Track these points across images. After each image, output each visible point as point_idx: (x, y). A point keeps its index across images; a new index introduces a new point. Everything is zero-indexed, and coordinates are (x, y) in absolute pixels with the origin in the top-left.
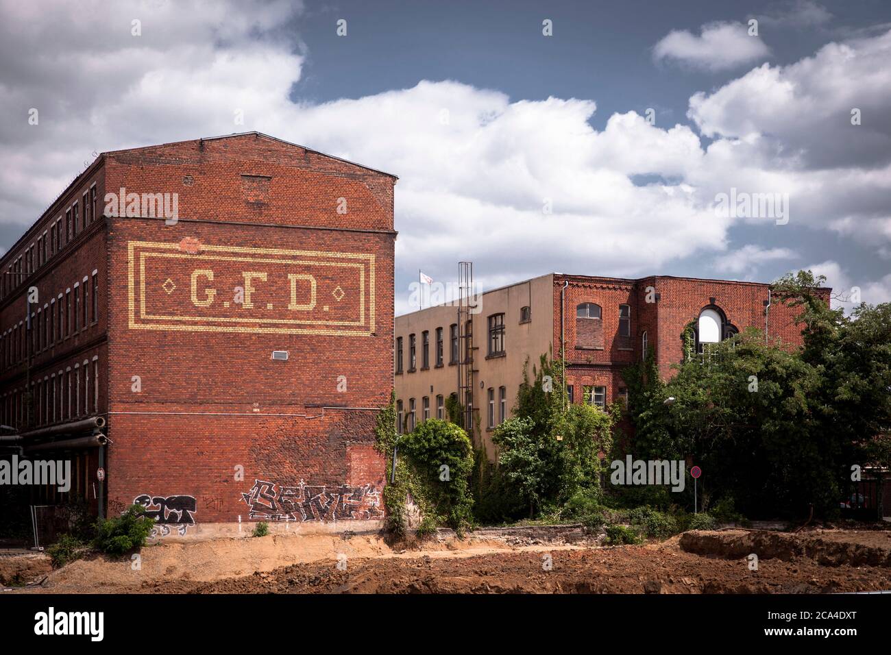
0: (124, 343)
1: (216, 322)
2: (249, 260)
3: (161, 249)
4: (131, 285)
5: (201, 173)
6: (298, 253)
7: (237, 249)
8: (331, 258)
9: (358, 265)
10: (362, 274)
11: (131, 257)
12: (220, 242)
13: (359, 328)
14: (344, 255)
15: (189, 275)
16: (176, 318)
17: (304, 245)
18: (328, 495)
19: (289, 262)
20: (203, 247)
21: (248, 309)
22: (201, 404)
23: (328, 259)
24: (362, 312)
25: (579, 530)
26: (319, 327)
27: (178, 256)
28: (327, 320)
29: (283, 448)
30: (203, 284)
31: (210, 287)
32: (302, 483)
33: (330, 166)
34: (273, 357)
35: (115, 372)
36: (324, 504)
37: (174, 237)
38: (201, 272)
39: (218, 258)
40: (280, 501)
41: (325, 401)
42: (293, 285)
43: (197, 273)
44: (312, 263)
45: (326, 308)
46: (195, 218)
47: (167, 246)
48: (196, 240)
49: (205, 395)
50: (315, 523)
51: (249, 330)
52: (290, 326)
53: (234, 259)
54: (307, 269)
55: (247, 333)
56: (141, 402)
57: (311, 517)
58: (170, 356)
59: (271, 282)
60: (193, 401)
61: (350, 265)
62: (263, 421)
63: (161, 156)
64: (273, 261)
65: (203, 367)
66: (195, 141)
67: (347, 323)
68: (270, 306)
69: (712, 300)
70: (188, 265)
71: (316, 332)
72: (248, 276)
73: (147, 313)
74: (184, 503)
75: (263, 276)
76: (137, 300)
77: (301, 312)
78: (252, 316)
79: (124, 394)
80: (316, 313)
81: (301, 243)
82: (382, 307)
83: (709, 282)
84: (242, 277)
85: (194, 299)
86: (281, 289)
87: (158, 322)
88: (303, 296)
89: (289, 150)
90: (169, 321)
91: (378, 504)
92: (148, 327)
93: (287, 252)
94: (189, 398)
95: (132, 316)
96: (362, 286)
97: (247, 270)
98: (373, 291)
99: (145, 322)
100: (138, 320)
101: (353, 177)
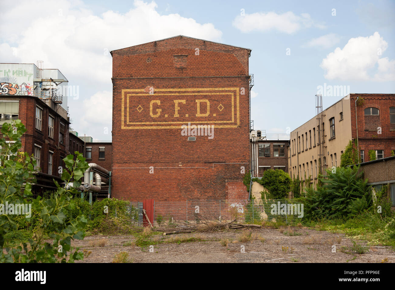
0: (119, 136)
1: (161, 124)
2: (177, 94)
3: (136, 92)
4: (123, 109)
5: (155, 56)
6: (200, 89)
7: (171, 90)
8: (217, 91)
9: (231, 93)
10: (233, 97)
11: (123, 97)
12: (163, 87)
13: (231, 124)
14: (223, 89)
15: (149, 103)
16: (143, 123)
17: (203, 86)
19: (196, 94)
20: (156, 90)
21: (176, 117)
22: (154, 163)
23: (215, 92)
24: (233, 116)
26: (211, 124)
27: (144, 95)
28: (215, 121)
29: (194, 184)
30: (156, 107)
31: (158, 108)
33: (216, 47)
34: (188, 140)
35: (115, 149)
37: (142, 86)
38: (154, 101)
39: (162, 94)
41: (214, 160)
42: (198, 105)
43: (153, 102)
44: (207, 94)
45: (215, 115)
46: (152, 77)
47: (139, 90)
48: (152, 87)
49: (156, 159)
51: (177, 127)
52: (196, 124)
53: (170, 94)
54: (205, 97)
55: (176, 129)
56: (126, 163)
58: (140, 141)
59: (187, 104)
60: (150, 162)
61: (226, 93)
62: (184, 170)
63: (137, 50)
64: (189, 94)
65: (155, 146)
66: (152, 42)
67: (225, 122)
68: (187, 115)
70: (149, 99)
72: (176, 102)
73: (130, 122)
75: (184, 102)
76: (125, 116)
77: (202, 118)
78: (178, 120)
79: (119, 159)
80: (210, 118)
82: (243, 113)
84: (173, 103)
85: (151, 114)
86: (192, 107)
87: (134, 125)
88: (203, 110)
89: (196, 42)
90: (140, 124)
92: (130, 128)
93: (195, 89)
94: (148, 161)
95: (123, 123)
96: (233, 103)
97: (176, 99)
98: (238, 105)
99: (129, 126)
100: (126, 125)
101: (228, 51)
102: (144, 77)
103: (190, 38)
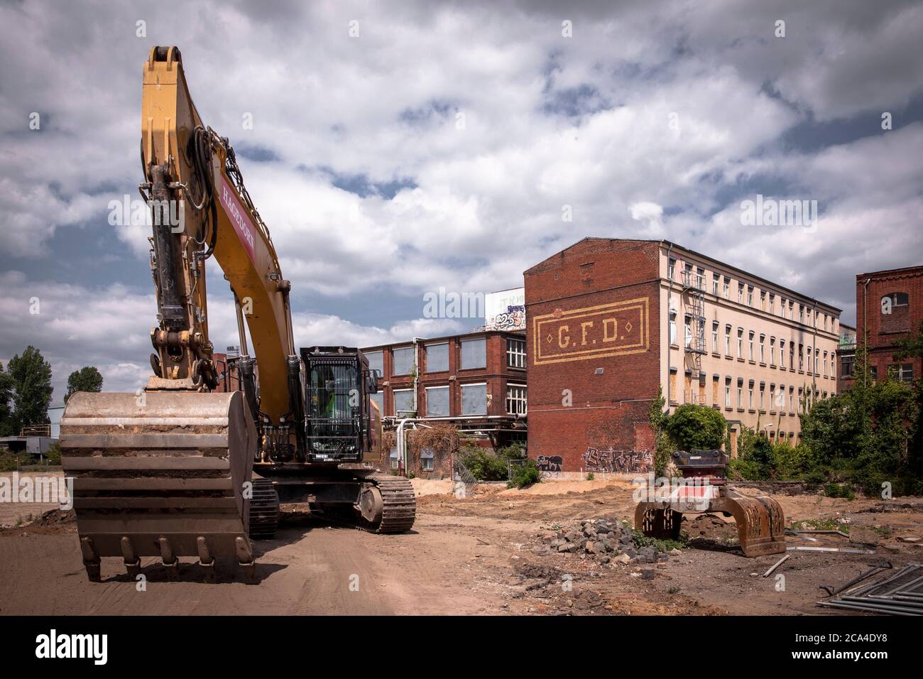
0: (533, 373)
1: (569, 355)
2: (585, 315)
3: (546, 318)
4: (535, 341)
5: (562, 270)
6: (607, 306)
7: (578, 311)
8: (625, 305)
9: (639, 306)
10: (642, 311)
11: (535, 325)
12: (571, 308)
13: (640, 347)
14: (632, 301)
15: (558, 331)
16: (553, 356)
17: (611, 300)
18: (624, 456)
19: (603, 312)
20: (564, 313)
21: (584, 345)
23: (623, 306)
24: (642, 337)
26: (619, 350)
27: (553, 321)
28: (622, 345)
29: (602, 428)
31: (566, 336)
32: (611, 449)
33: (623, 245)
34: (596, 373)
36: (622, 463)
37: (551, 310)
39: (570, 318)
40: (600, 460)
41: (621, 397)
42: (605, 326)
43: (562, 328)
44: (614, 311)
45: (622, 338)
46: (560, 297)
47: (549, 316)
48: (560, 310)
50: (617, 474)
51: (585, 358)
52: (604, 352)
53: (577, 317)
54: (612, 315)
55: (584, 360)
56: (540, 404)
57: (615, 470)
58: (551, 378)
59: (595, 326)
61: (635, 307)
62: (592, 411)
63: (546, 266)
64: (596, 314)
65: (565, 382)
66: (558, 254)
67: (633, 346)
68: (594, 342)
70: (558, 324)
71: (617, 354)
72: (584, 325)
73: (541, 355)
74: (557, 460)
75: (591, 324)
76: (537, 349)
77: (609, 342)
78: (586, 349)
80: (617, 342)
81: (609, 299)
84: (581, 327)
85: (560, 344)
86: (599, 330)
87: (546, 359)
88: (610, 333)
89: (603, 243)
90: (551, 358)
91: (651, 463)
93: (602, 307)
95: (535, 358)
96: (642, 319)
97: (583, 322)
98: (647, 321)
99: (541, 360)
100: (538, 360)
101: (636, 248)
102: (552, 299)
103: (596, 239)
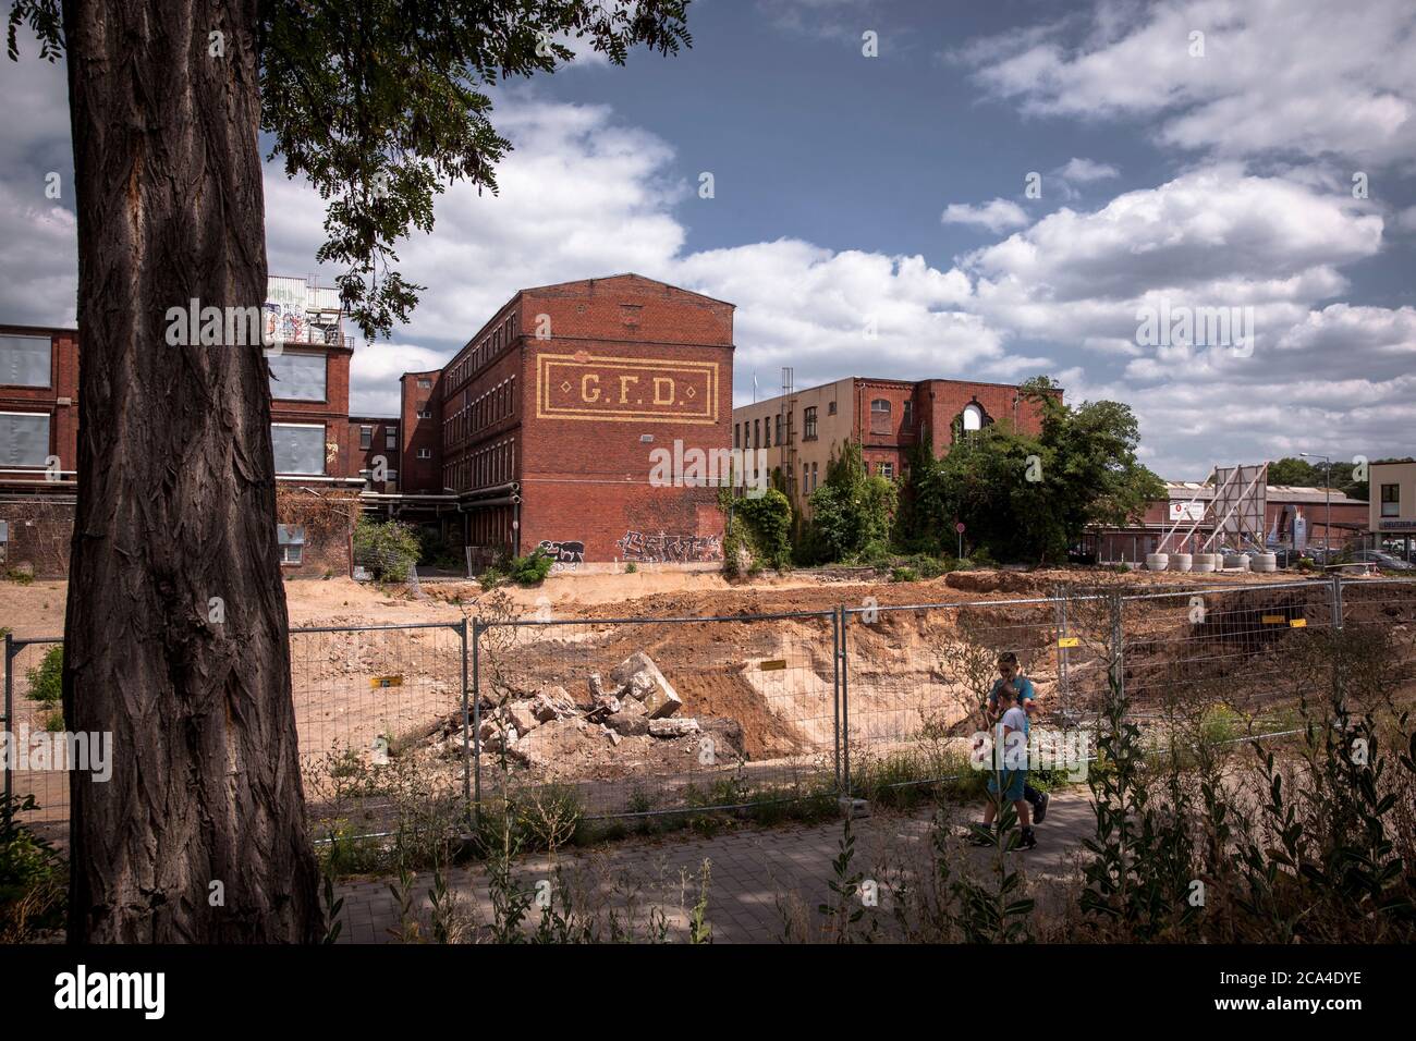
0: (533, 428)
1: (600, 413)
2: (625, 367)
3: (561, 359)
4: (539, 386)
5: (590, 304)
6: (660, 362)
7: (616, 360)
8: (686, 366)
9: (706, 371)
10: (709, 378)
11: (539, 366)
12: (604, 355)
13: (706, 418)
14: (695, 364)
15: (581, 379)
16: (571, 410)
17: (666, 356)
18: (681, 543)
19: (655, 368)
20: (592, 358)
21: (623, 404)
22: (589, 474)
23: (683, 367)
24: (709, 406)
25: (871, 571)
26: (676, 417)
27: (573, 364)
28: (682, 412)
29: (649, 507)
31: (595, 387)
32: (663, 534)
33: (685, 298)
34: (642, 439)
35: (526, 450)
36: (678, 550)
37: (570, 351)
38: (589, 376)
39: (602, 366)
40: (646, 547)
42: (657, 386)
43: (586, 377)
44: (671, 369)
45: (681, 403)
46: (586, 337)
47: (565, 357)
48: (586, 353)
49: (592, 468)
50: (672, 564)
51: (624, 419)
52: (654, 416)
53: (614, 367)
54: (668, 374)
55: (623, 422)
56: (545, 472)
57: (669, 559)
58: (566, 438)
59: (641, 384)
60: (582, 472)
61: (700, 371)
62: (634, 487)
63: (561, 289)
64: (643, 368)
65: (590, 447)
66: (587, 281)
67: (697, 414)
68: (640, 402)
69: (974, 398)
70: (580, 371)
71: (674, 421)
72: (624, 379)
73: (550, 407)
74: (576, 547)
75: (635, 379)
76: (543, 397)
77: (662, 406)
78: (626, 409)
79: (533, 467)
80: (674, 407)
81: (663, 354)
82: (724, 402)
83: (971, 384)
84: (619, 380)
85: (584, 396)
86: (648, 389)
88: (665, 394)
89: (656, 286)
90: (566, 412)
91: (719, 550)
92: (551, 417)
93: (653, 361)
94: (580, 470)
95: (539, 408)
96: (709, 386)
97: (623, 375)
98: (716, 390)
99: (548, 413)
100: (543, 412)
101: (703, 305)
102: (573, 336)
103: (646, 279)
